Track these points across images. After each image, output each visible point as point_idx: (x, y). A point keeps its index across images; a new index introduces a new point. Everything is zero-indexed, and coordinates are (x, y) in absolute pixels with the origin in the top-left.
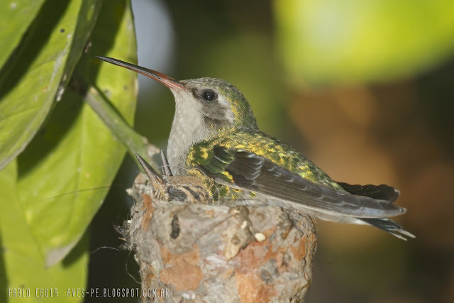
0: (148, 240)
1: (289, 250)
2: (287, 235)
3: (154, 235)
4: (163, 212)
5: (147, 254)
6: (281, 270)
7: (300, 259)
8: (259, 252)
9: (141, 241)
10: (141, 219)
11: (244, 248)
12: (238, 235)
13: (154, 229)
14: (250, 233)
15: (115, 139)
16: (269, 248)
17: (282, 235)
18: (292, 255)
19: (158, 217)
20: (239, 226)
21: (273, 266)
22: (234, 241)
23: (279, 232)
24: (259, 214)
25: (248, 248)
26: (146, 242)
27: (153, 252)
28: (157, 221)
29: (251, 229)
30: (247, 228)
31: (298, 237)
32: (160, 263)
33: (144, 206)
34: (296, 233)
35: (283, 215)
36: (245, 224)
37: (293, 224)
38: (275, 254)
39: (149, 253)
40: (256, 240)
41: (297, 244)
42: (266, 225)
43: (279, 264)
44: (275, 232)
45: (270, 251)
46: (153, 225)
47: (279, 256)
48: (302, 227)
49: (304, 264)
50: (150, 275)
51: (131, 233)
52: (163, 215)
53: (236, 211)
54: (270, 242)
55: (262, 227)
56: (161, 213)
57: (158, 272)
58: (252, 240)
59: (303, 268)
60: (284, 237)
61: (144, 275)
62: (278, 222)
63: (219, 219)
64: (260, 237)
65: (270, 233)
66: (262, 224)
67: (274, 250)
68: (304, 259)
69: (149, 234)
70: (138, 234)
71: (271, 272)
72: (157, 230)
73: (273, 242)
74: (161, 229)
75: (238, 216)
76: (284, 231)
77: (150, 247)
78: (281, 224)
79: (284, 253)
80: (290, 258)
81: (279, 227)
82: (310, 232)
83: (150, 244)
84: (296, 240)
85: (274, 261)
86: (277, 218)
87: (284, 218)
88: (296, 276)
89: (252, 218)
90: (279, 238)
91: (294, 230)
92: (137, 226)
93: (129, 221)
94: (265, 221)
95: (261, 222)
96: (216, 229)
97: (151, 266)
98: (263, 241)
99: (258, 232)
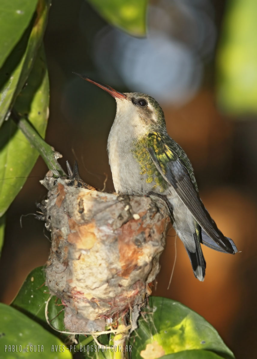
0: (60, 214)
1: (154, 227)
2: (154, 216)
3: (65, 210)
4: (72, 196)
5: (58, 223)
6: (148, 239)
7: (160, 234)
8: (135, 226)
9: (55, 214)
10: (55, 200)
11: (125, 223)
12: (122, 215)
13: (65, 206)
14: (130, 214)
15: (32, 147)
16: (141, 224)
17: (150, 216)
18: (155, 230)
19: (69, 198)
20: (123, 209)
21: (143, 236)
22: (120, 218)
23: (148, 214)
24: (136, 202)
25: (128, 223)
26: (58, 215)
27: (63, 222)
28: (68, 201)
29: (131, 211)
30: (129, 210)
31: (160, 218)
32: (67, 229)
33: (58, 191)
34: (159, 216)
35: (152, 203)
36: (127, 207)
37: (158, 210)
38: (145, 229)
39: (60, 222)
40: (133, 219)
41: (159, 223)
42: (140, 209)
43: (146, 235)
44: (146, 214)
45: (141, 227)
46: (65, 203)
47: (147, 230)
48: (162, 212)
49: (162, 237)
50: (59, 236)
51: (48, 208)
52: (73, 198)
53: (121, 199)
54: (142, 221)
55: (139, 210)
56: (71, 196)
57: (65, 235)
58: (131, 219)
59: (162, 239)
60: (152, 218)
61: (54, 237)
62: (148, 208)
63: (110, 203)
64: (136, 217)
65: (143, 215)
66: (138, 209)
67: (144, 226)
68: (162, 233)
69: (61, 210)
70: (53, 209)
71: (141, 240)
72: (67, 207)
73: (144, 221)
74: (70, 206)
75: (123, 202)
76: (152, 214)
77: (61, 218)
78: (150, 209)
79: (150, 229)
80: (154, 232)
81: (148, 211)
82: (167, 216)
83: (61, 216)
84: (159, 220)
85: (143, 233)
86: (148, 205)
87: (153, 205)
88: (157, 244)
89: (132, 204)
90: (148, 219)
91: (158, 214)
92: (52, 204)
93: (46, 201)
94: (141, 207)
95: (137, 207)
96: (108, 209)
97: (60, 231)
98: (138, 220)
99: (135, 213)
